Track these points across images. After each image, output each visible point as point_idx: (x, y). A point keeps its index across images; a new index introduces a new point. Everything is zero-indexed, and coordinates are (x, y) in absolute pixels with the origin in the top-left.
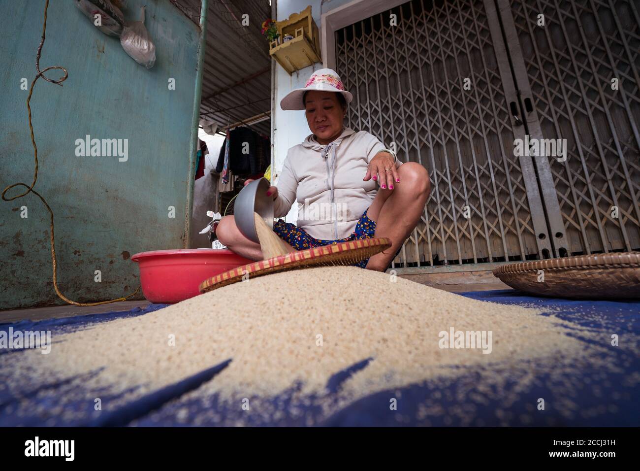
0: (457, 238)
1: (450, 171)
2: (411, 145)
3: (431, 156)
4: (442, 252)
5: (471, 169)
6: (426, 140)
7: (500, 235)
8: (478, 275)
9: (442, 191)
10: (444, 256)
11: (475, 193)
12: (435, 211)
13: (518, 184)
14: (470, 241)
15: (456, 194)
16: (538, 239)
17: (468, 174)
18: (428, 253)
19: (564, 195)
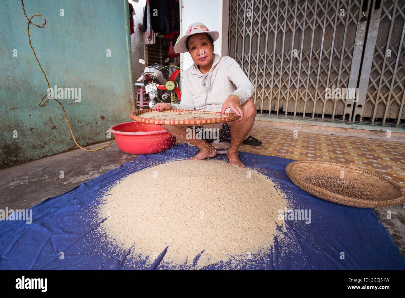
0: (296, 99)
1: (303, 52)
2: (280, 29)
3: (292, 39)
4: (285, 107)
5: (318, 52)
6: (292, 25)
7: (323, 102)
8: (302, 126)
9: (294, 67)
10: (286, 109)
11: (316, 71)
12: (287, 80)
13: (346, 68)
14: (304, 102)
15: (303, 70)
16: (346, 107)
17: (314, 56)
18: (277, 106)
19: (374, 80)
